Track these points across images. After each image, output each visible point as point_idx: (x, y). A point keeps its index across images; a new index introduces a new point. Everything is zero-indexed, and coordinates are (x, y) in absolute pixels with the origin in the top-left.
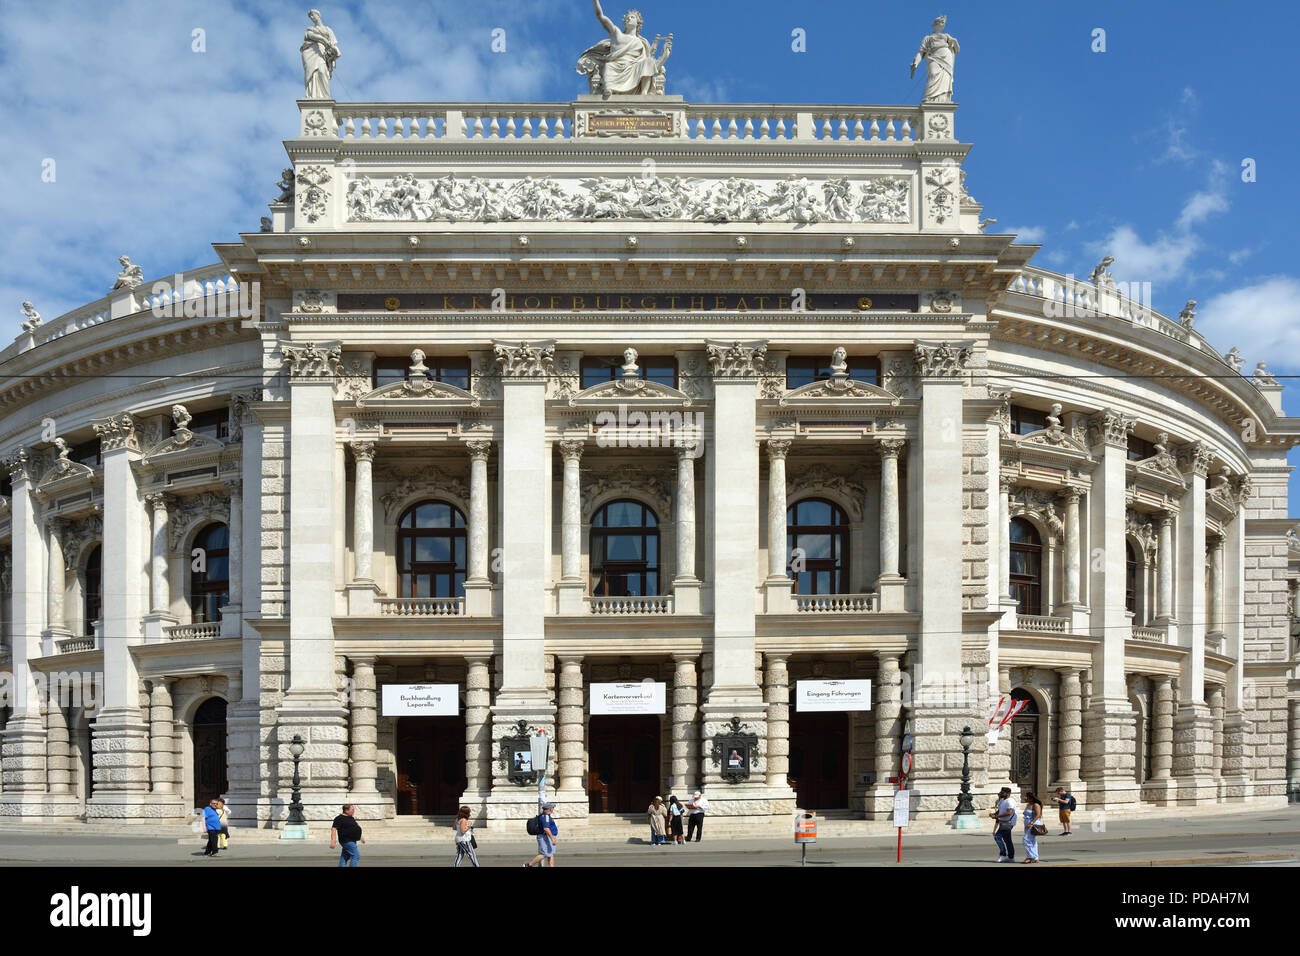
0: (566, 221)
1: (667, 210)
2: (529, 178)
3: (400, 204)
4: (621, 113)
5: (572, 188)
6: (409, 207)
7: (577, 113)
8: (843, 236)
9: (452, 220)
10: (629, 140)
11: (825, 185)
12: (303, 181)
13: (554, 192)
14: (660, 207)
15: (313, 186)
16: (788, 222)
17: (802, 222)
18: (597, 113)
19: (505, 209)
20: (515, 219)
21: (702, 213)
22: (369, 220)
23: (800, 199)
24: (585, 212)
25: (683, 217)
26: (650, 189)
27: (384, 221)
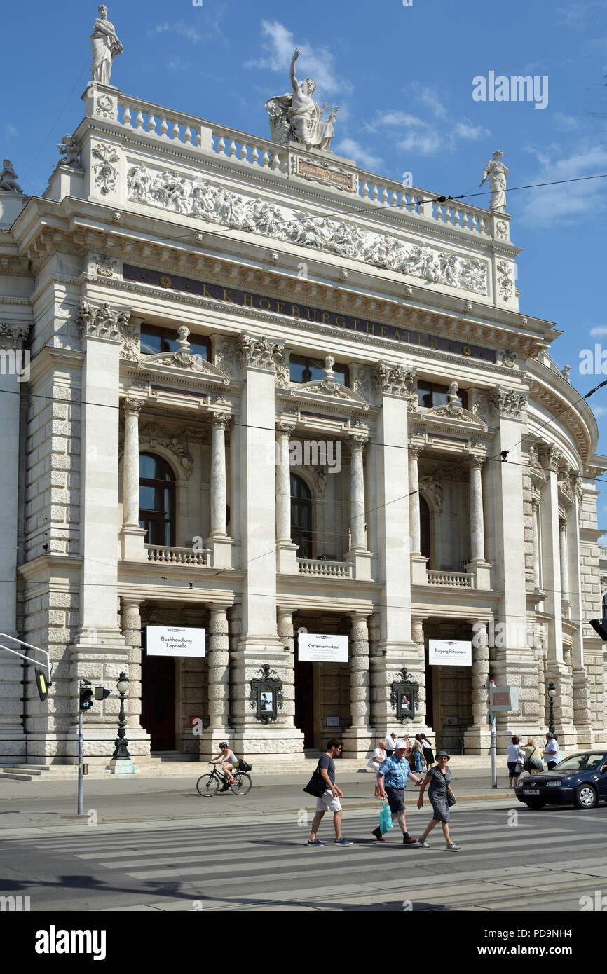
0: (284, 241)
1: (350, 250)
2: (260, 199)
3: (169, 196)
4: (319, 164)
5: (288, 215)
6: (175, 200)
7: (291, 155)
8: (467, 302)
9: (207, 220)
10: (324, 188)
11: (441, 256)
12: (97, 154)
13: (276, 215)
14: (346, 246)
15: (106, 162)
16: (420, 278)
17: (429, 280)
18: (305, 159)
19: (245, 220)
20: (251, 231)
21: (371, 258)
22: (145, 203)
23: (428, 263)
24: (299, 238)
25: (358, 258)
26: (337, 231)
27: (156, 207)
